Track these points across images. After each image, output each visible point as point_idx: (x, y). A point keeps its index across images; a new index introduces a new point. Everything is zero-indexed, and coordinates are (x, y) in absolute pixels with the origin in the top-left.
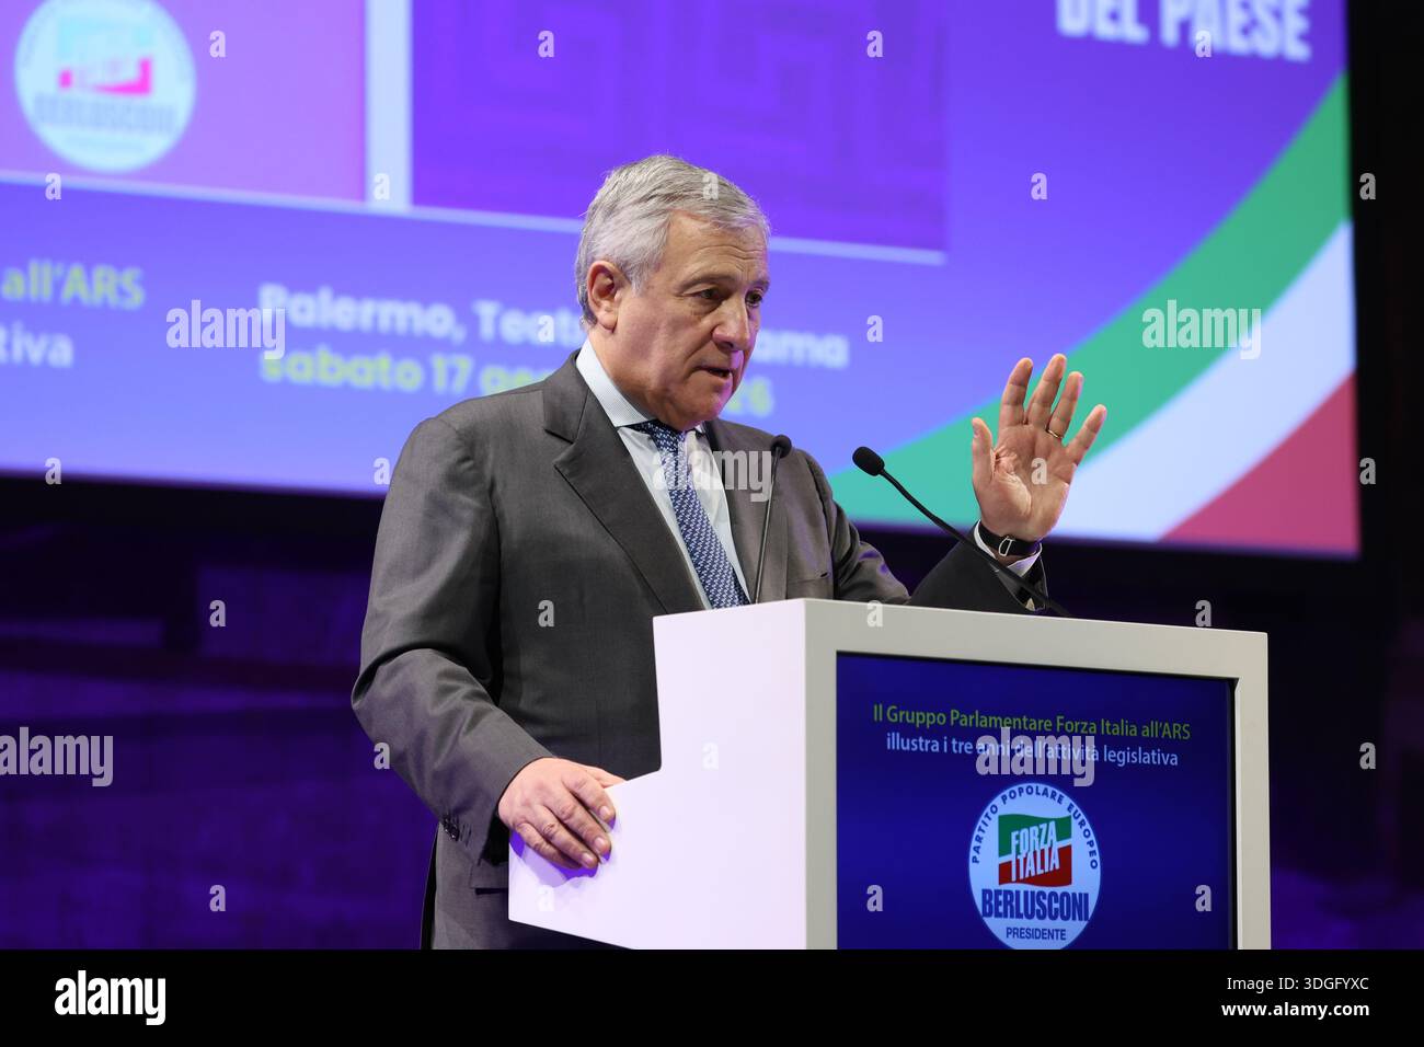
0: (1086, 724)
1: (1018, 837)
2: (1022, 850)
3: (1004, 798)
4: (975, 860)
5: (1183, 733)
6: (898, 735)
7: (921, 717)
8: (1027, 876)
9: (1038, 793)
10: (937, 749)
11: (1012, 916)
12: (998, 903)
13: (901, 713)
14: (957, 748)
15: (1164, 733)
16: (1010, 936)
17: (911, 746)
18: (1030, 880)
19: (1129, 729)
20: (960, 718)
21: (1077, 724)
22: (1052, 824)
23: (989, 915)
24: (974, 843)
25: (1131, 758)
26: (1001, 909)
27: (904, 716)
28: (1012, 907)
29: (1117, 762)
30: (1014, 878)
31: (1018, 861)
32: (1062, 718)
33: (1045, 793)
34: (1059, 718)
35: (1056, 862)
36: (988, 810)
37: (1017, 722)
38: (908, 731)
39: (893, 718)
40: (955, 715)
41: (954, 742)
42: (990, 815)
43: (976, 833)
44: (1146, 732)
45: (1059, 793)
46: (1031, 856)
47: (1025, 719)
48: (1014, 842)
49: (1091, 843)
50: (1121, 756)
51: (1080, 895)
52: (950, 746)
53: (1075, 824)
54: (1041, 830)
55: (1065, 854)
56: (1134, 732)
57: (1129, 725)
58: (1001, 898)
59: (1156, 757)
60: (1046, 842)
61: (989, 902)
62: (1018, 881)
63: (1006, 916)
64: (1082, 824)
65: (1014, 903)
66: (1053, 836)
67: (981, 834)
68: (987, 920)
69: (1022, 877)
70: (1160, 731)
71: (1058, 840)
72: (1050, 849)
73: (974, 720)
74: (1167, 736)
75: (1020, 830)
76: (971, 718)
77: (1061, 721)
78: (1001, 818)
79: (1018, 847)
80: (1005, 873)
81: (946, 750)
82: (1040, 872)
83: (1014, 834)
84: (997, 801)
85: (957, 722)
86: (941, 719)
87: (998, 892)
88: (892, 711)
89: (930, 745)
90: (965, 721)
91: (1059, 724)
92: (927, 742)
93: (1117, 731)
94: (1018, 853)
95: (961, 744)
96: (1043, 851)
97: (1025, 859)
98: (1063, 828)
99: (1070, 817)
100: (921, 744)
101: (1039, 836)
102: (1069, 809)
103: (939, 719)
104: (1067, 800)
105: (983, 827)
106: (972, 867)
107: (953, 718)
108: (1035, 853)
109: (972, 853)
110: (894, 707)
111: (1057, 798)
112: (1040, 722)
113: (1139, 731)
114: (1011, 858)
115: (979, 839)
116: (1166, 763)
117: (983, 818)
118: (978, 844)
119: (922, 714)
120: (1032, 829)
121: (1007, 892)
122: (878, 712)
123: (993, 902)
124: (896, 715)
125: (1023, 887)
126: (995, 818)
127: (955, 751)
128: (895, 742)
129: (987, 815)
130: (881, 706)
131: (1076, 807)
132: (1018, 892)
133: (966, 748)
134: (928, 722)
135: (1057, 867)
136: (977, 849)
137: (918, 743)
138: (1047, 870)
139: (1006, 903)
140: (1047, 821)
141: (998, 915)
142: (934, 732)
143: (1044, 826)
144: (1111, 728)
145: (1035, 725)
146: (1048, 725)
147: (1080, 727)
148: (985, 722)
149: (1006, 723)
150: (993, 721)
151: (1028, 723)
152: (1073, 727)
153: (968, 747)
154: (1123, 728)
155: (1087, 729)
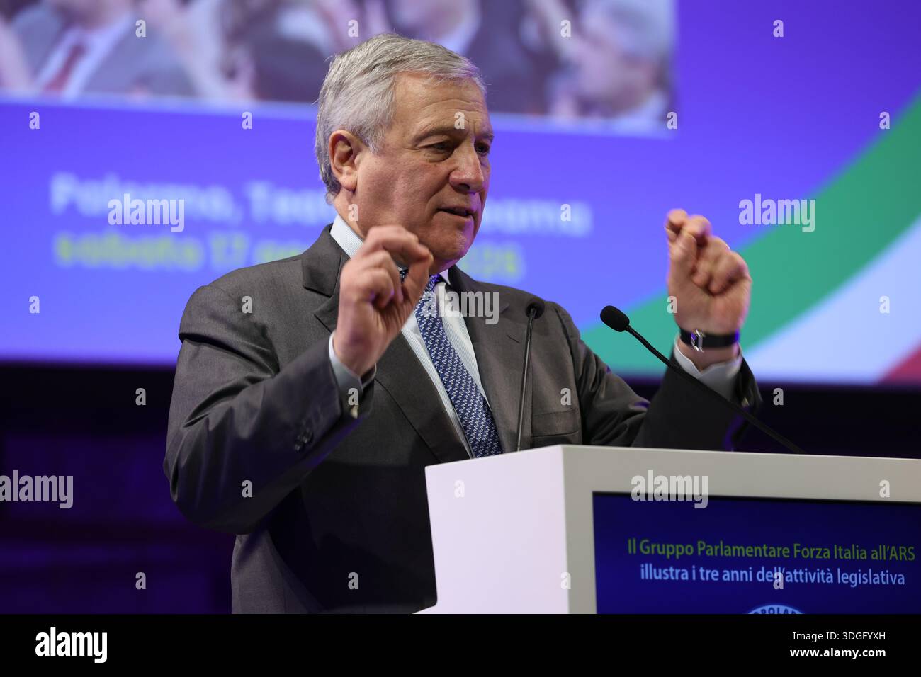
0: (820, 550)
5: (908, 555)
6: (651, 566)
7: (671, 549)
10: (687, 578)
13: (653, 546)
14: (705, 575)
15: (891, 555)
17: (663, 575)
19: (860, 553)
20: (706, 549)
21: (812, 550)
25: (863, 580)
27: (656, 549)
29: (850, 583)
32: (799, 545)
33: (786, 613)
34: (795, 545)
37: (758, 551)
38: (660, 562)
39: (645, 550)
40: (702, 546)
41: (702, 570)
44: (875, 555)
47: (765, 547)
50: (853, 579)
52: (698, 574)
56: (864, 555)
57: (859, 550)
59: (885, 578)
70: (888, 554)
73: (719, 550)
74: (894, 558)
76: (716, 548)
77: (798, 548)
81: (694, 578)
85: (704, 552)
86: (689, 550)
88: (645, 544)
89: (680, 574)
90: (711, 551)
91: (796, 551)
92: (677, 571)
93: (849, 555)
95: (708, 572)
100: (671, 573)
103: (688, 550)
107: (700, 549)
110: (647, 541)
112: (779, 549)
113: (869, 555)
116: (894, 583)
119: (672, 546)
122: (632, 547)
124: (648, 548)
127: (703, 579)
128: (648, 572)
130: (634, 541)
133: (712, 575)
134: (678, 553)
137: (669, 573)
142: (683, 563)
144: (843, 553)
145: (774, 553)
146: (785, 552)
147: (815, 553)
148: (729, 551)
149: (748, 551)
150: (736, 550)
151: (768, 551)
152: (808, 553)
153: (714, 574)
154: (854, 553)
155: (821, 554)
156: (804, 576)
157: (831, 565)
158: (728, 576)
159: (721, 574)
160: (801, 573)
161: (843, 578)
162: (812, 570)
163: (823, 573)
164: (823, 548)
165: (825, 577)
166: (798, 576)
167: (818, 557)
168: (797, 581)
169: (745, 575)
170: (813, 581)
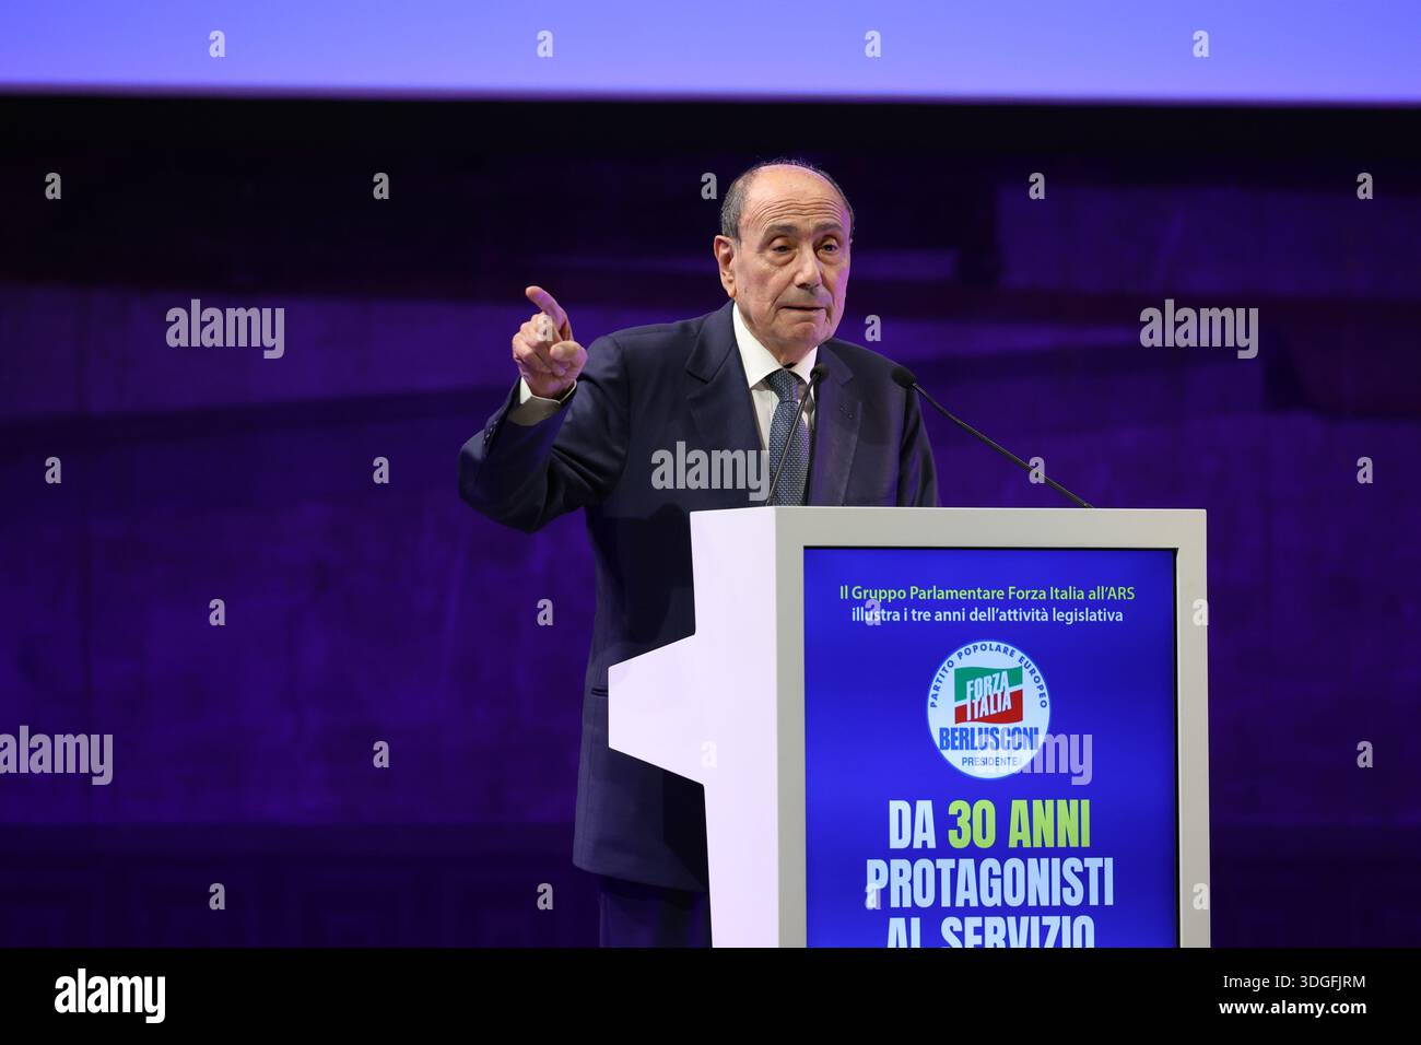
0: (1036, 592)
1: (972, 685)
2: (976, 695)
3: (960, 655)
4: (933, 705)
5: (1127, 595)
6: (862, 609)
7: (883, 595)
8: (981, 715)
9: (991, 649)
10: (898, 619)
11: (967, 748)
12: (954, 738)
13: (865, 592)
14: (916, 616)
15: (1110, 595)
16: (966, 764)
17: (874, 617)
18: (985, 719)
19: (1077, 594)
20: (919, 593)
21: (1028, 592)
22: (1005, 674)
23: (947, 748)
24: (932, 692)
25: (1079, 617)
26: (957, 743)
27: (868, 594)
28: (967, 742)
29: (1065, 621)
30: (969, 718)
31: (973, 705)
32: (1014, 588)
33: (998, 648)
34: (1010, 588)
35: (1008, 704)
36: (945, 665)
37: (972, 594)
38: (872, 606)
39: (858, 595)
40: (914, 590)
41: (914, 612)
42: (947, 668)
43: (934, 683)
44: (1093, 596)
45: (1010, 648)
46: (985, 700)
47: (979, 591)
48: (969, 689)
49: (1041, 687)
50: (1069, 616)
51: (1031, 729)
52: (910, 615)
53: (1025, 672)
54: (994, 679)
55: (1017, 698)
56: (1081, 596)
57: (1076, 590)
58: (957, 734)
59: (1102, 616)
60: (999, 688)
61: (946, 738)
62: (973, 720)
63: (962, 748)
64: (1032, 672)
65: (969, 738)
66: (1005, 683)
67: (938, 684)
68: (944, 753)
69: (976, 717)
70: (1106, 594)
71: (1010, 686)
72: (1003, 694)
73: (932, 594)
74: (1112, 597)
75: (974, 680)
76: (929, 592)
77: (1013, 590)
78: (956, 670)
79: (973, 693)
80: (960, 714)
81: (906, 619)
82: (993, 712)
83: (969, 683)
84: (954, 657)
85: (916, 596)
86: (902, 594)
87: (954, 730)
88: (857, 590)
89: (891, 616)
90: (923, 595)
91: (1011, 593)
92: (889, 613)
93: (1065, 596)
94: (973, 697)
95: (920, 614)
96: (996, 696)
97: (980, 703)
98: (1015, 676)
99: (1021, 667)
100: (883, 615)
101: (993, 684)
102: (1021, 660)
103: (901, 594)
104: (1019, 654)
105: (941, 678)
106: (931, 711)
107: (912, 593)
108: (988, 697)
109: (931, 700)
110: (859, 587)
111: (1009, 652)
112: (993, 592)
113: (1086, 595)
114: (967, 702)
115: (937, 688)
116: (1111, 619)
117: (940, 671)
118: (936, 692)
119: (884, 591)
120: (985, 678)
121: (962, 730)
122: (844, 592)
123: (950, 738)
124: (860, 593)
125: (977, 725)
126: (952, 671)
127: (914, 619)
128: (859, 614)
129: (944, 669)
130: (846, 587)
131: (1027, 659)
132: (973, 730)
133: (924, 617)
134: (890, 597)
135: (1009, 707)
136: (935, 696)
137: (880, 615)
138: (999, 710)
139: (962, 738)
140: (1000, 671)
141: (954, 748)
142: (895, 606)
143: (997, 676)
144: (1059, 594)
145: (988, 595)
146: (1000, 594)
147: (1030, 595)
148: (942, 595)
149: (962, 594)
150: (949, 594)
151: (982, 594)
152: (1023, 595)
153: (926, 615)
154: (1072, 594)
155: (1037, 596)
156: (1018, 616)
157: (1048, 605)
158: (939, 617)
159: (933, 615)
160: (1015, 612)
161: (1059, 616)
162: (1027, 609)
163: (1038, 613)
164: (1039, 589)
165: (1040, 615)
166: (1012, 616)
167: (1033, 598)
168: (1010, 619)
169: (958, 616)
170: (1027, 619)
